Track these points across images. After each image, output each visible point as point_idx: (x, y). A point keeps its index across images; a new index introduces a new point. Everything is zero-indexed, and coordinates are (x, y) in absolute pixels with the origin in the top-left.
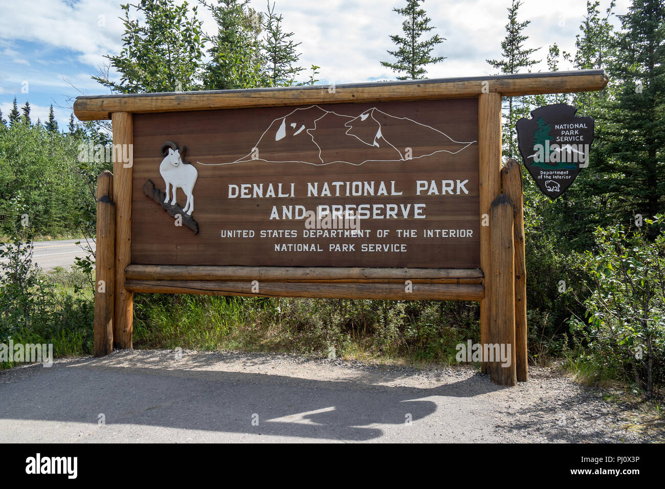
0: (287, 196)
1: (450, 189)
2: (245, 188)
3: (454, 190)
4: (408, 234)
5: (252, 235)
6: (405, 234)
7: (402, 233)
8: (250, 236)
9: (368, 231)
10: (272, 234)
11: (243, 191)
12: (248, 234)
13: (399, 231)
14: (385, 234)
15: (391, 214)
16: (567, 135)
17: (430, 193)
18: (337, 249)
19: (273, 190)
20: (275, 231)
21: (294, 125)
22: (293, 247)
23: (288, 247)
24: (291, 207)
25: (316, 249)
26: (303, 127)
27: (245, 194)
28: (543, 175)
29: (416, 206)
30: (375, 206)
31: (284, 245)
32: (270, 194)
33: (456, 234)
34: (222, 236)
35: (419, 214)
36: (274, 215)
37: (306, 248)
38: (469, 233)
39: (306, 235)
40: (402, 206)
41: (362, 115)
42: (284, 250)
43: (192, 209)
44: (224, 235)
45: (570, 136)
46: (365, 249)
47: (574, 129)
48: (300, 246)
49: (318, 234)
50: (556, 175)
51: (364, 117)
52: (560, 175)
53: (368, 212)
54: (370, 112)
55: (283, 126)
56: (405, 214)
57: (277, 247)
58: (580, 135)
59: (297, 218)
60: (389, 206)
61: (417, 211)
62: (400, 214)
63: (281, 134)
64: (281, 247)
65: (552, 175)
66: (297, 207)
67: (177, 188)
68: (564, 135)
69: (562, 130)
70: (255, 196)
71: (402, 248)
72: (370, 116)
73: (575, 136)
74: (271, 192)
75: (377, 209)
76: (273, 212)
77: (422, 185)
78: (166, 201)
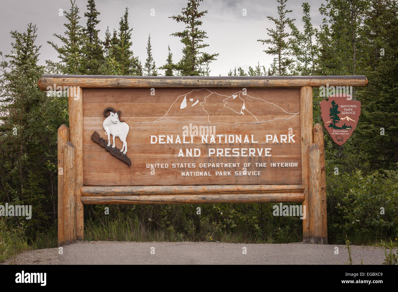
0: (189, 143)
1: (285, 140)
2: (162, 138)
3: (287, 140)
4: (262, 165)
5: (167, 166)
6: (260, 165)
7: (258, 165)
8: (166, 167)
9: (238, 164)
10: (180, 165)
11: (160, 139)
12: (164, 166)
13: (257, 164)
14: (248, 165)
15: (252, 154)
16: (347, 111)
17: (273, 142)
18: (220, 174)
19: (179, 139)
20: (182, 164)
21: (192, 100)
22: (193, 174)
23: (190, 174)
24: (191, 150)
25: (208, 174)
26: (198, 101)
27: (162, 141)
28: (335, 132)
29: (266, 149)
30: (242, 149)
31: (188, 172)
32: (178, 141)
33: (288, 165)
34: (147, 167)
35: (267, 154)
36: (181, 154)
37: (201, 174)
38: (296, 165)
39: (201, 166)
40: (258, 149)
41: (233, 96)
42: (188, 175)
43: (126, 150)
44: (148, 167)
45: (349, 111)
46: (237, 174)
47: (351, 108)
48: (197, 173)
49: (209, 166)
50: (341, 132)
51: (235, 97)
52: (343, 133)
53: (238, 153)
54: (238, 94)
55: (185, 100)
56: (260, 154)
57: (183, 174)
58: (353, 111)
59: (195, 156)
60: (250, 149)
61: (266, 152)
62: (257, 153)
63: (184, 105)
64: (185, 174)
65: (339, 133)
66: (195, 150)
67: (116, 137)
68: (345, 111)
69: (344, 108)
70: (168, 142)
71: (258, 173)
72: (238, 96)
73: (351, 111)
74: (178, 140)
75: (244, 151)
76: (180, 153)
77: (269, 137)
78: (109, 145)
